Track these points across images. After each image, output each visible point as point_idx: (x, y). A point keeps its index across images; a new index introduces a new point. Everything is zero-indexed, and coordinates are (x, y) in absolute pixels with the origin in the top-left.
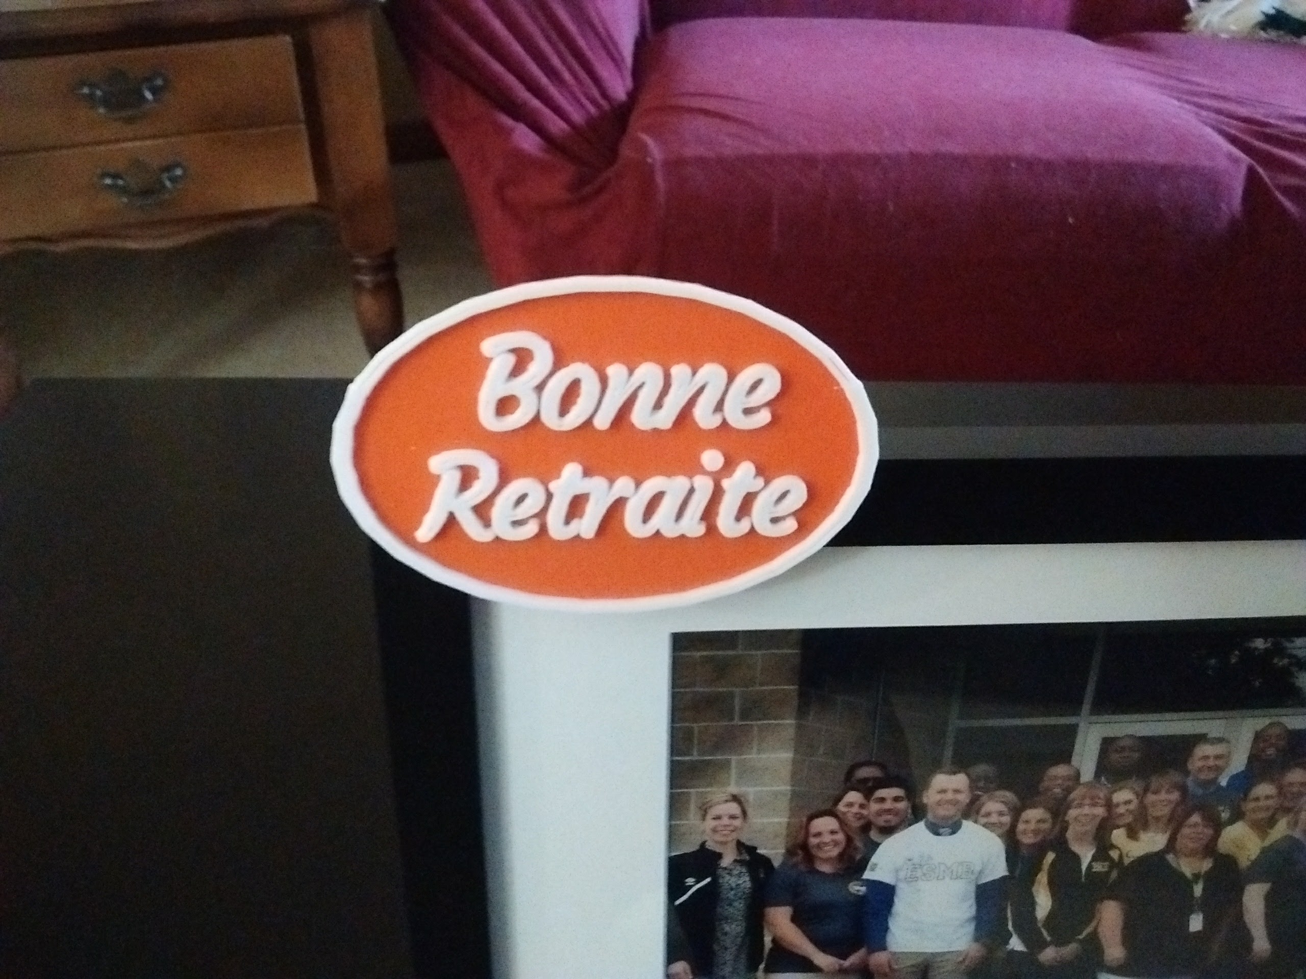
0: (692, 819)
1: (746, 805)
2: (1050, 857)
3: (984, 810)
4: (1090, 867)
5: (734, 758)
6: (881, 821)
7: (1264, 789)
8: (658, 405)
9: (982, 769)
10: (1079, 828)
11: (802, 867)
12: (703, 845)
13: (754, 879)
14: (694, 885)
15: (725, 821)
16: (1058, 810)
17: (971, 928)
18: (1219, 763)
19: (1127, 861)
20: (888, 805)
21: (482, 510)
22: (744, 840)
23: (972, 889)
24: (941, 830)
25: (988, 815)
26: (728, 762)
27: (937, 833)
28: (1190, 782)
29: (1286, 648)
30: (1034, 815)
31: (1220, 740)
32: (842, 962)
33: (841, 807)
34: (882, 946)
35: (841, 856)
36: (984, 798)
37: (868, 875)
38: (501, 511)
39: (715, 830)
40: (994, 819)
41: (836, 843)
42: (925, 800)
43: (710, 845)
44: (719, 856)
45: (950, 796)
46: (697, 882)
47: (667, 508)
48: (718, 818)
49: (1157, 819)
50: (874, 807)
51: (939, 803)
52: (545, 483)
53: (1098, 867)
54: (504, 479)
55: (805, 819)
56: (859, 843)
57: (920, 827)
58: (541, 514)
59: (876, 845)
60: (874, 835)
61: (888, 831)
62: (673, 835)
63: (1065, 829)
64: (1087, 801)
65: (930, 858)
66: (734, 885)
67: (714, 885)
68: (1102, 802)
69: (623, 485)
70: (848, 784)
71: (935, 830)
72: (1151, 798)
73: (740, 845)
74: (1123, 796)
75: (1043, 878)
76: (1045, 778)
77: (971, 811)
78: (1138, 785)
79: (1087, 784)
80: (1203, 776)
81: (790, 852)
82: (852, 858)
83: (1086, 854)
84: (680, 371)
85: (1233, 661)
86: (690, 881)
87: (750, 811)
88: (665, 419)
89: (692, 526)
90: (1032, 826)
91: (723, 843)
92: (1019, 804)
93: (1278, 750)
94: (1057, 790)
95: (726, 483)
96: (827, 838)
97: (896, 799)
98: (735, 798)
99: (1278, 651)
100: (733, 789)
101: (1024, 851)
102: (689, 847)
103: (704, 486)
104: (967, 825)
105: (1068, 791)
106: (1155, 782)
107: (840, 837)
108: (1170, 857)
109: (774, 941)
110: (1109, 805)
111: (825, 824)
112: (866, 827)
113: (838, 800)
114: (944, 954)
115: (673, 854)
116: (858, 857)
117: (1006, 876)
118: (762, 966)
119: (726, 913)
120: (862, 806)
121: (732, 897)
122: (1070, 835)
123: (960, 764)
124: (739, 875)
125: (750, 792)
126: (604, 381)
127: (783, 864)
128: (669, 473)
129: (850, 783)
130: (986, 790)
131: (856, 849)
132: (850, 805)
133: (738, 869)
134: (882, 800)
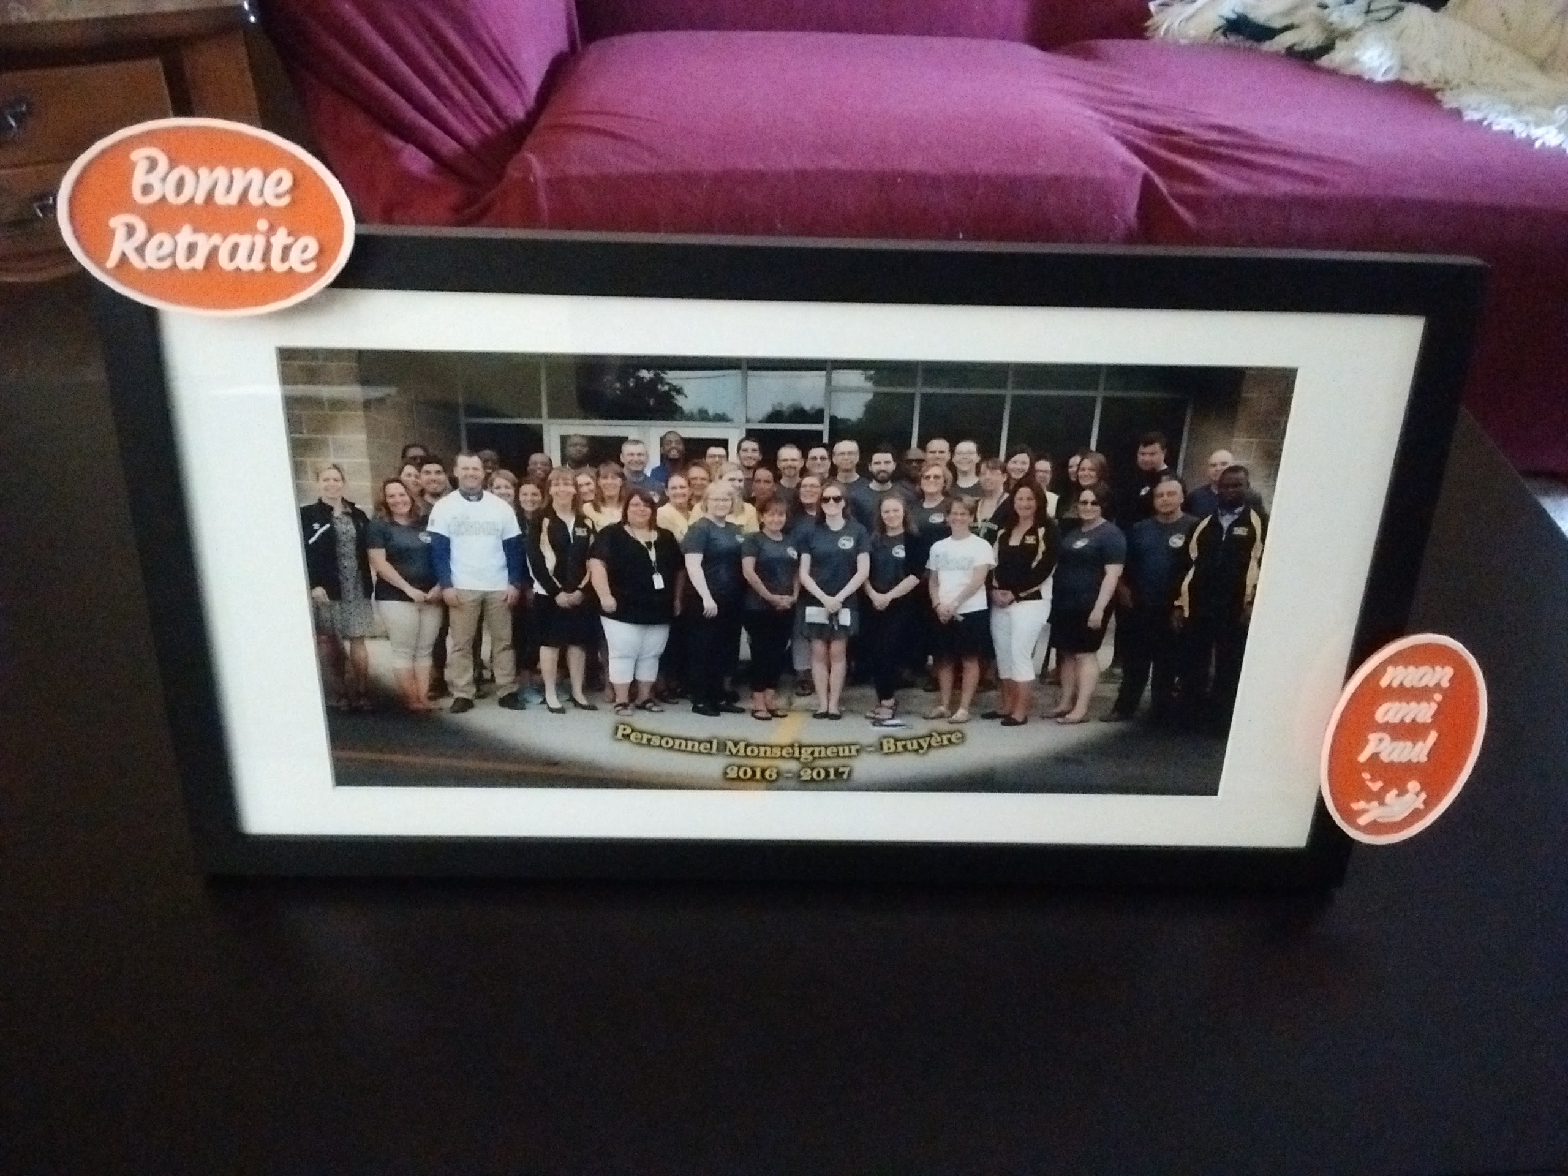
0: (309, 481)
1: (343, 473)
2: (546, 522)
3: (495, 484)
4: (574, 532)
5: (330, 437)
6: (432, 487)
7: (677, 481)
8: (228, 190)
9: (488, 453)
10: (561, 502)
11: (387, 520)
12: (320, 500)
13: (357, 527)
14: (321, 530)
15: (332, 482)
16: (544, 485)
17: (505, 573)
18: (642, 458)
19: (598, 529)
20: (433, 476)
21: (140, 250)
22: (345, 497)
23: (501, 544)
24: (471, 498)
25: (498, 488)
26: (327, 439)
27: (469, 499)
28: (625, 471)
29: (663, 378)
30: (528, 489)
31: (637, 442)
32: (426, 594)
33: (403, 477)
34: (450, 585)
35: (410, 511)
36: (494, 475)
37: (429, 528)
38: (150, 250)
39: (326, 489)
40: (503, 491)
41: (405, 504)
42: (456, 475)
43: (325, 501)
44: (332, 509)
45: (471, 472)
46: (321, 526)
47: (242, 253)
48: (326, 480)
49: (610, 497)
50: (425, 478)
51: (466, 477)
52: (173, 236)
53: (581, 532)
54: (151, 233)
55: (382, 485)
56: (419, 504)
57: (456, 494)
58: (173, 254)
59: (430, 506)
60: (428, 498)
61: (437, 496)
62: (300, 491)
63: (551, 501)
64: (561, 481)
65: (468, 518)
66: (345, 531)
67: (332, 530)
68: (570, 482)
69: (216, 239)
70: (405, 460)
71: (466, 495)
72: (602, 482)
73: (343, 500)
74: (583, 479)
75: (544, 538)
76: (530, 463)
77: (487, 483)
78: (591, 471)
79: (558, 468)
80: (634, 469)
81: (377, 509)
82: (417, 515)
83: (570, 521)
84: (237, 172)
85: (631, 385)
86: (316, 526)
87: (346, 477)
88: (233, 199)
89: (257, 265)
90: (529, 498)
91: (334, 499)
92: (517, 481)
93: (679, 451)
94: (539, 472)
95: (273, 240)
96: (398, 499)
97: (438, 472)
98: (335, 466)
99: (660, 380)
100: (333, 460)
101: (529, 517)
102: (312, 501)
103: (260, 241)
104: (486, 493)
105: (547, 473)
106: (603, 469)
107: (407, 498)
108: (627, 528)
109: (378, 575)
110: (576, 486)
111: (394, 488)
112: (422, 492)
113: (401, 471)
114: (492, 592)
115: (303, 505)
116: (421, 514)
117: (520, 535)
118: (373, 595)
119: (342, 551)
120: (416, 477)
121: (345, 540)
122: (555, 506)
123: (474, 450)
124: (347, 524)
125: (344, 462)
126: (198, 176)
127: (374, 517)
128: (242, 232)
129: (406, 460)
130: (494, 469)
131: (419, 508)
132: (409, 475)
133: (346, 519)
134: (428, 472)
